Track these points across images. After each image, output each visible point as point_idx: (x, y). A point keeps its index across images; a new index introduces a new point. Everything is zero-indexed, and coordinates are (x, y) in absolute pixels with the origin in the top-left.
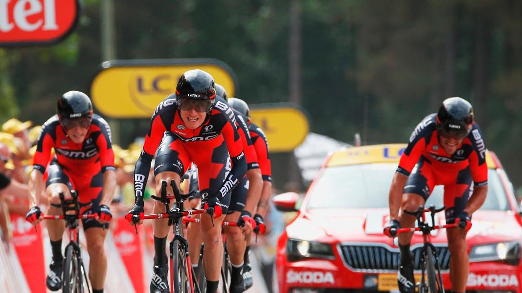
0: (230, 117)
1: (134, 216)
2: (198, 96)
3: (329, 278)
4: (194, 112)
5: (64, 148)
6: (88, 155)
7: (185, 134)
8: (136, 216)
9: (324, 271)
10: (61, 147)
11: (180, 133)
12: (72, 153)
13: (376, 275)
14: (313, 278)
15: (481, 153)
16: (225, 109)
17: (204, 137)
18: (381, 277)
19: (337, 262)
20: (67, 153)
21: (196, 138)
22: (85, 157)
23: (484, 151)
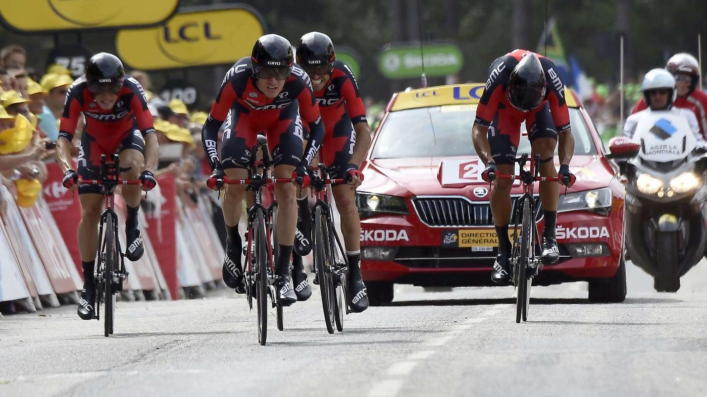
0: (307, 82)
1: (218, 180)
2: (279, 64)
3: (404, 236)
4: (274, 80)
5: (93, 111)
6: (119, 116)
7: (257, 102)
8: (220, 180)
9: (398, 228)
10: (90, 111)
11: (252, 101)
12: (102, 116)
13: (456, 231)
14: (385, 236)
15: (560, 92)
16: (302, 75)
17: (277, 105)
18: (460, 232)
19: (412, 218)
20: (96, 116)
21: (268, 107)
22: (116, 118)
23: (562, 89)
